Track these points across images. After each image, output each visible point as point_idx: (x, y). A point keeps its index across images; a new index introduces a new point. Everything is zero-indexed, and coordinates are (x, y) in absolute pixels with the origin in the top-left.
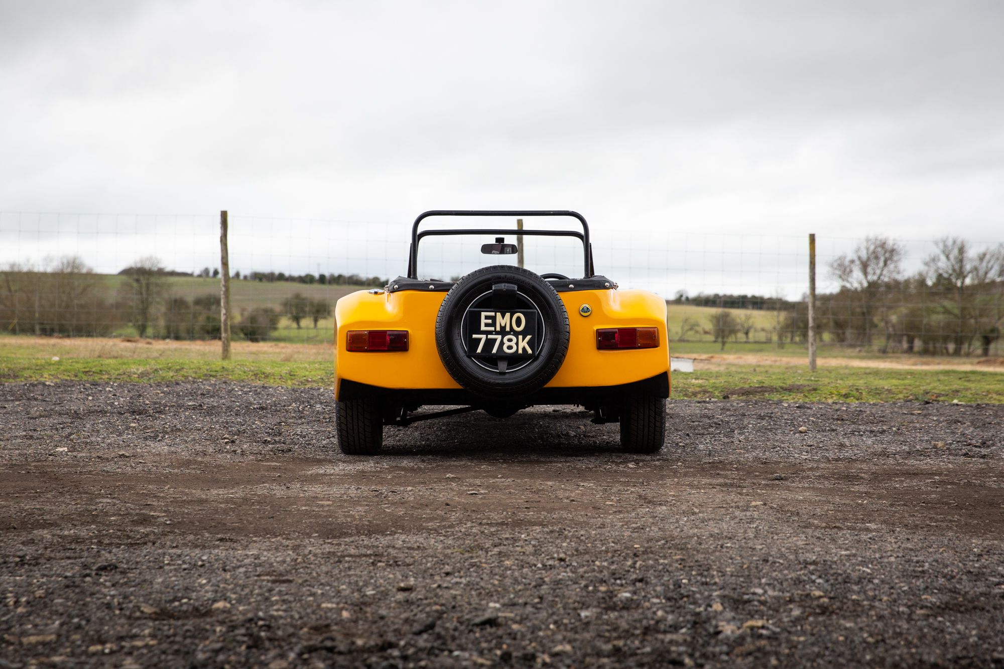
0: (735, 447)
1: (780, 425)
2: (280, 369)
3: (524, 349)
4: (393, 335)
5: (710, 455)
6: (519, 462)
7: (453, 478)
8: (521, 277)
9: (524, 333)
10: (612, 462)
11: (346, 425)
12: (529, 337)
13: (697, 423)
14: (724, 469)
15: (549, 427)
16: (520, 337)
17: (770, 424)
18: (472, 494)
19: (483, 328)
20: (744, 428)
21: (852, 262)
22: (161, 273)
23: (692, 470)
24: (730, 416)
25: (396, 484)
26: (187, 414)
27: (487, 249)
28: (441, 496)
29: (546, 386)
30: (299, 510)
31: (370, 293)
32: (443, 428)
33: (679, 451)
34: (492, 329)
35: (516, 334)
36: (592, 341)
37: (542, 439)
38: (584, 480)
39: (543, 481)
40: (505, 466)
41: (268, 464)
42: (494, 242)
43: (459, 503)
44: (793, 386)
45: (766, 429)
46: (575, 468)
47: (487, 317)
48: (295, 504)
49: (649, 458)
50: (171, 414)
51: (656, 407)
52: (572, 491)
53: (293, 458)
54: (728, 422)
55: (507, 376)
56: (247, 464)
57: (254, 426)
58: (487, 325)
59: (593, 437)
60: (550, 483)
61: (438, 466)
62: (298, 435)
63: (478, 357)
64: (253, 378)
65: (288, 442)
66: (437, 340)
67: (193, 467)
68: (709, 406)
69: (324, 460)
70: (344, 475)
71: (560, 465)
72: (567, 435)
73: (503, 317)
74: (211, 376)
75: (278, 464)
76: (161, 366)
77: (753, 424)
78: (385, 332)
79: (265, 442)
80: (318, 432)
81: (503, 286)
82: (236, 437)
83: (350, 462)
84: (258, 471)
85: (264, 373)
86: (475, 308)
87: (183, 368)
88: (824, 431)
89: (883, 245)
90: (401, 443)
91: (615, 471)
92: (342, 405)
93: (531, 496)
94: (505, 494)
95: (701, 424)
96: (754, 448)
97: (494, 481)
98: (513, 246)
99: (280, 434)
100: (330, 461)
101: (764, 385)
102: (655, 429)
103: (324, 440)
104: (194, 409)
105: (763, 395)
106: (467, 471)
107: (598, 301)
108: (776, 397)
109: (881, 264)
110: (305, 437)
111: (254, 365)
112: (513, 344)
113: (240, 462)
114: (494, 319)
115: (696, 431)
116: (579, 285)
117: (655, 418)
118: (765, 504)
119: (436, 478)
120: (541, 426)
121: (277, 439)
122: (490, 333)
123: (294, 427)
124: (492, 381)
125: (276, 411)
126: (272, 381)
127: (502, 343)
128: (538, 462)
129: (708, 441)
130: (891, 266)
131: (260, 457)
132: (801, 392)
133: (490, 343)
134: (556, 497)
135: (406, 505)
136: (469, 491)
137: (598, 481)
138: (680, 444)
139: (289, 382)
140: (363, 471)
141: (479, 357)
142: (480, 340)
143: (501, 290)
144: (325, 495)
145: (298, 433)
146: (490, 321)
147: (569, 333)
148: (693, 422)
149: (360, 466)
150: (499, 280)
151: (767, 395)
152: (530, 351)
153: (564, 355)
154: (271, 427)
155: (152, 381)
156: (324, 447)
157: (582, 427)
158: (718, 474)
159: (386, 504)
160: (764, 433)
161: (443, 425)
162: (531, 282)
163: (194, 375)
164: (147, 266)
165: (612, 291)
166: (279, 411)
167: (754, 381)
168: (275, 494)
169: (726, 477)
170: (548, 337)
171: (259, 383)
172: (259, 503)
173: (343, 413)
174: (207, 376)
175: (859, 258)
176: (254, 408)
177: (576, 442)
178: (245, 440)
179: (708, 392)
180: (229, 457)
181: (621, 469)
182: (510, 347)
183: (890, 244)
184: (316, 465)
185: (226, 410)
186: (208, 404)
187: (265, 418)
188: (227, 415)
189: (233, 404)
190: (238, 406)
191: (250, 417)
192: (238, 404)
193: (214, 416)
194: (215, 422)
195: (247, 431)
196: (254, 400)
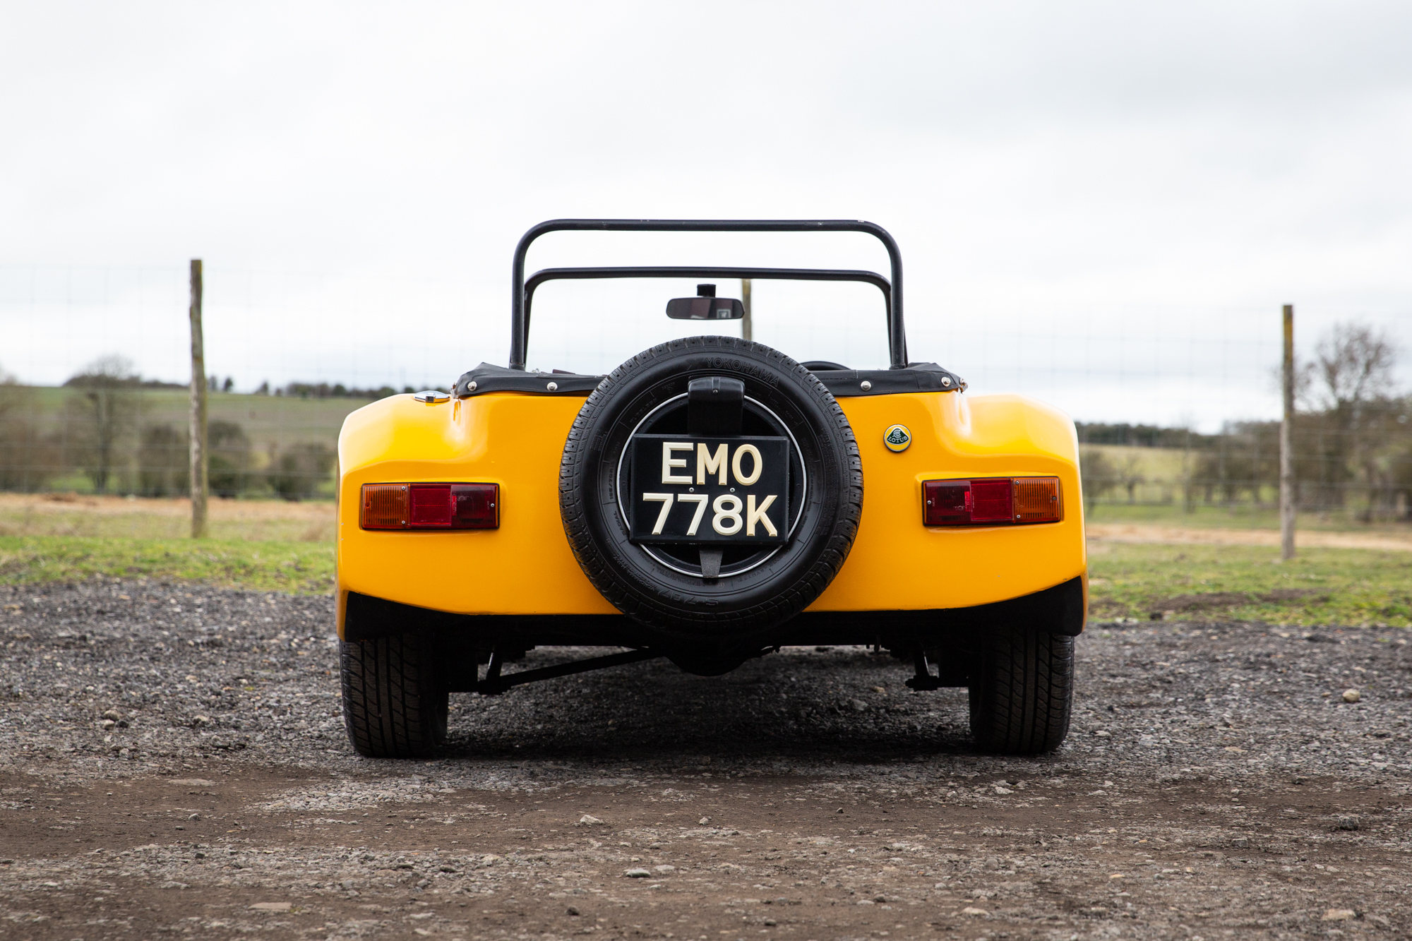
0: (1218, 740)
1: (1297, 684)
2: (278, 558)
3: (760, 525)
4: (464, 493)
5: (1169, 759)
6: (749, 778)
7: (596, 825)
8: (754, 364)
9: (759, 491)
10: (956, 778)
11: (364, 693)
12: (770, 499)
13: (1121, 680)
14: (1210, 799)
15: (810, 688)
16: (752, 499)
17: (1276, 683)
18: (636, 876)
19: (667, 478)
20: (1224, 691)
21: (1311, 366)
22: (134, 383)
23: (1140, 800)
24: (1187, 662)
25: (463, 843)
26: (47, 657)
27: (678, 309)
28: (561, 882)
29: (809, 609)
30: (202, 929)
31: (417, 399)
32: (585, 691)
33: (1101, 750)
34: (688, 479)
35: (742, 491)
36: (912, 508)
37: (797, 717)
38: (900, 834)
39: (804, 834)
40: (715, 789)
41: (184, 782)
42: (693, 294)
43: (602, 905)
44: (1281, 591)
45: (1269, 693)
46: (875, 796)
47: (675, 454)
48: (197, 908)
49: (1035, 767)
50: (14, 658)
51: (1051, 655)
52: (875, 869)
53: (245, 767)
54: (1186, 677)
55: (720, 587)
56: (136, 783)
57: (180, 687)
58: (675, 471)
59: (906, 713)
60: (820, 841)
61: (564, 789)
62: (270, 707)
63: (656, 544)
64: (223, 574)
65: (245, 723)
66: (563, 505)
67: (11, 790)
68: (1131, 635)
69: (313, 772)
70: (346, 815)
71: (840, 787)
72: (851, 708)
73: (713, 453)
74: (140, 571)
75: (206, 783)
76: (45, 552)
77: (1240, 682)
78: (446, 486)
79: (196, 725)
80: (315, 700)
81: (711, 383)
82: (133, 713)
83: (368, 778)
84: (157, 800)
85: (245, 566)
86: (648, 432)
87: (88, 556)
88: (1393, 697)
89: (1363, 337)
90: (491, 728)
91: (968, 805)
92: (355, 649)
93: (776, 882)
94: (714, 877)
95: (1130, 681)
96: (1264, 741)
97: (689, 833)
98: (734, 303)
99: (233, 705)
100: (325, 776)
101: (1224, 590)
102: (1049, 703)
103: (325, 719)
104: (67, 647)
105: (1225, 610)
106: (628, 803)
107: (926, 419)
108: (1250, 614)
109: (1361, 370)
110: (284, 713)
111: (228, 548)
112: (734, 514)
113: (121, 777)
114: (691, 456)
115: (1124, 698)
116: (883, 383)
117: (1050, 679)
118: (1360, 916)
119: (557, 825)
120: (793, 687)
121: (223, 717)
122: (683, 488)
123: (267, 689)
124: (687, 597)
125: (242, 649)
126: (259, 581)
127: (710, 512)
128: (790, 778)
129: (1158, 725)
130: (1377, 373)
131: (170, 764)
132: (1299, 605)
133: (682, 513)
134: (839, 886)
135: (473, 912)
136: (630, 864)
137: (933, 836)
138: (1101, 733)
139: (294, 584)
140: (392, 804)
141: (658, 544)
142: (659, 504)
143: (708, 393)
144: (281, 879)
145: (272, 703)
146: (682, 463)
147: (861, 488)
148: (1114, 676)
149: (388, 790)
150: (705, 369)
151: (1232, 610)
152: (773, 531)
153: (850, 540)
154: (217, 689)
155: (23, 581)
156: (320, 737)
157: (881, 689)
158: (1204, 813)
159: (422, 909)
160: (1269, 703)
161: (585, 684)
162: (775, 373)
163: (106, 570)
164: (110, 371)
165: (956, 394)
166: (247, 650)
167: (1202, 581)
168: (162, 877)
169: (1222, 822)
170: (814, 499)
171: (233, 586)
172: (112, 904)
173: (356, 667)
174: (133, 571)
175: (1324, 361)
176: (197, 644)
177: (871, 726)
178: (151, 720)
179: (1116, 604)
180: (100, 764)
181: (981, 799)
182: (728, 522)
183: (1375, 336)
184: (289, 786)
185: (135, 647)
186: (101, 635)
187: (211, 666)
188: (131, 660)
189: (157, 634)
190: (164, 640)
191: (180, 664)
192: (166, 633)
193: (104, 662)
194: (101, 677)
195: (163, 697)
196: (204, 624)
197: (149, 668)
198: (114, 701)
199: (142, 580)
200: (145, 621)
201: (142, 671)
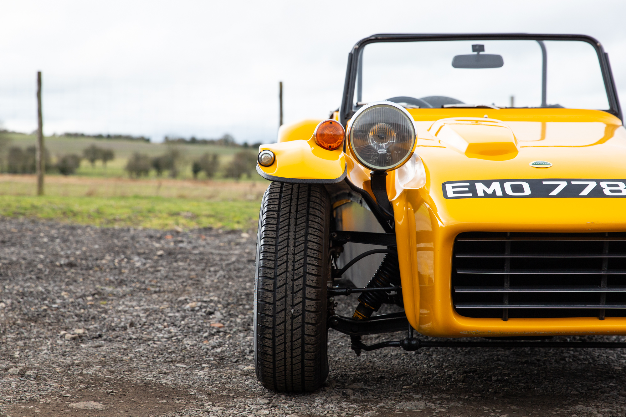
64: (62, 216)
126: (81, 220)
171: (67, 222)
185: (26, 268)
186: (5, 259)
187: (74, 283)
188: (25, 278)
189: (36, 257)
190: (42, 261)
191: (55, 282)
192: (42, 256)
193: (8, 281)
194: (7, 293)
195: (49, 312)
196: (62, 249)
197: (36, 286)
198: (18, 315)
199: (21, 219)
200: (28, 247)
201: (33, 288)
